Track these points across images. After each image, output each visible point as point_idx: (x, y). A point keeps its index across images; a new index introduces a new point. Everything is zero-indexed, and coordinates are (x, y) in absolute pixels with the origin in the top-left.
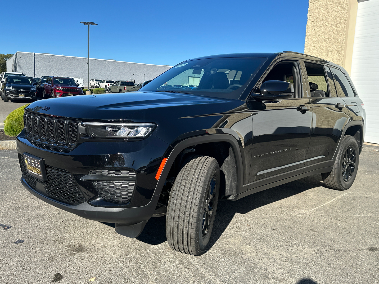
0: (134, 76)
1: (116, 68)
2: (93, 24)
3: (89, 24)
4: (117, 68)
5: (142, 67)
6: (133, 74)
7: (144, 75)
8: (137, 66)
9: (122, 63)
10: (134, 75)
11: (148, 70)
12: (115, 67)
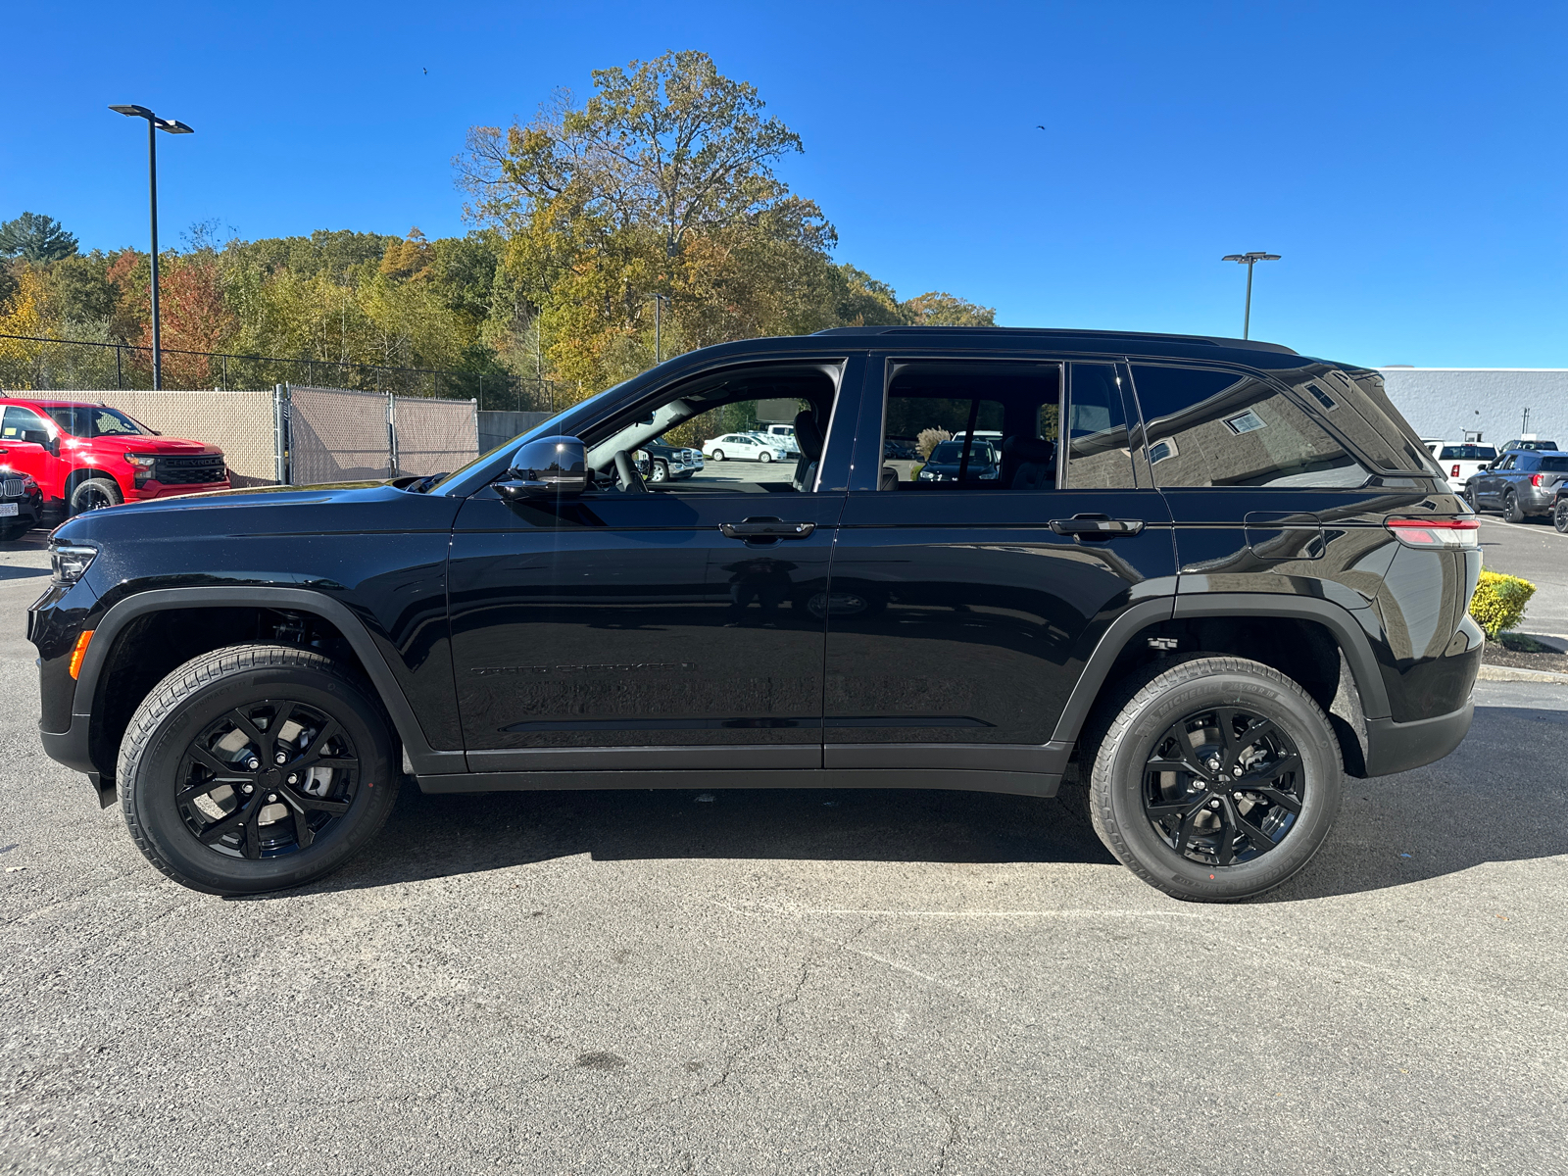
0: (1479, 416)
1: (1406, 393)
2: (1266, 257)
3: (1252, 259)
4: (1409, 394)
5: (1519, 381)
6: (1477, 409)
7: (1523, 410)
8: (1496, 379)
9: (1431, 375)
10: (1477, 413)
11: (1545, 390)
12: (1401, 391)
